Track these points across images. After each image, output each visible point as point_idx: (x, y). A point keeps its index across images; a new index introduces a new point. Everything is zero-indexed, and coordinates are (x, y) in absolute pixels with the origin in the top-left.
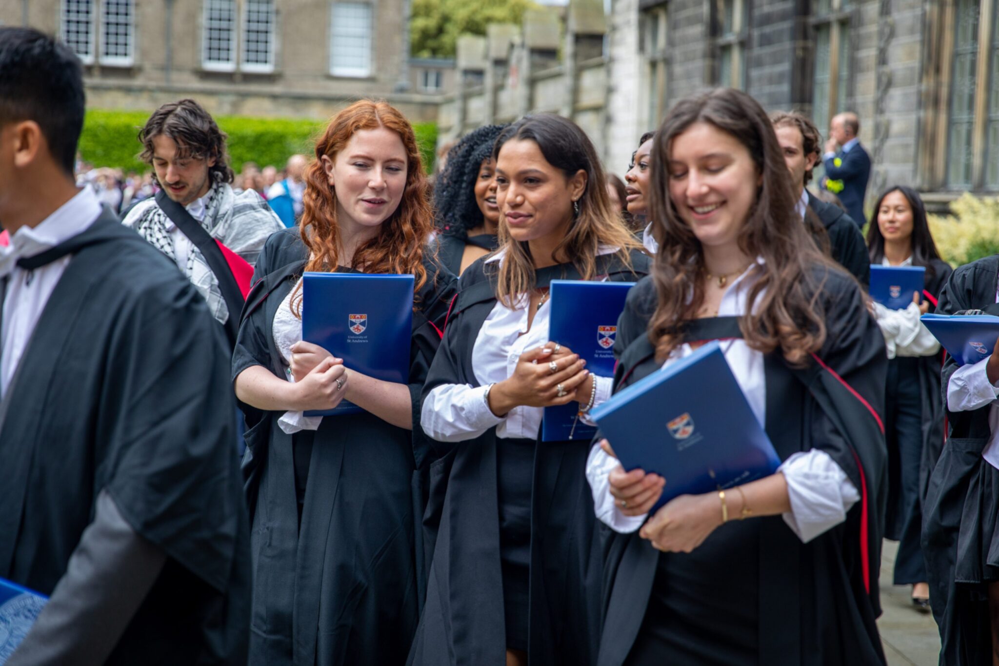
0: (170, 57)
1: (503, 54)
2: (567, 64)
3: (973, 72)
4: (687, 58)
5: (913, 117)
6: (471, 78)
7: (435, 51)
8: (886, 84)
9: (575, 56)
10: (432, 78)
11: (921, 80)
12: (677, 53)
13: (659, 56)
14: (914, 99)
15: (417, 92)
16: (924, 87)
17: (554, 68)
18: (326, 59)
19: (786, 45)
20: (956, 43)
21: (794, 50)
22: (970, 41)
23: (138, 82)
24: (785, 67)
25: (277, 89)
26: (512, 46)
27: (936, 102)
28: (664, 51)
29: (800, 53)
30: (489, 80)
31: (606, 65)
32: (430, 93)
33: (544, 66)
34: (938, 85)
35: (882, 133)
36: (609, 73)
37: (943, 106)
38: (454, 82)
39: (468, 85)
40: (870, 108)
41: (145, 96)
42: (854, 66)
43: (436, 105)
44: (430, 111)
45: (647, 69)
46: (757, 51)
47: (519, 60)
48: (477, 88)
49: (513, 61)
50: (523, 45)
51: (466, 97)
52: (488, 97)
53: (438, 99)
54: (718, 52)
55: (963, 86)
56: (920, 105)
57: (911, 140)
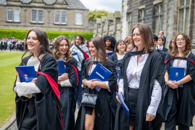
0: (49, 21)
1: (104, 21)
2: (114, 23)
3: (182, 24)
4: (135, 22)
5: (172, 32)
6: (99, 25)
7: (92, 21)
8: (168, 26)
9: (116, 21)
10: (92, 25)
11: (174, 25)
12: (133, 21)
13: (130, 21)
14: (173, 29)
15: (90, 27)
16: (174, 26)
17: (112, 23)
18: (75, 22)
19: (151, 20)
20: (180, 19)
21: (152, 20)
22: (182, 19)
23: (44, 26)
24: (151, 23)
25: (67, 27)
26: (105, 20)
27: (176, 29)
28: (131, 21)
29: (153, 21)
30: (102, 25)
31: (121, 23)
32: (92, 27)
33: (111, 23)
34: (177, 26)
35: (167, 34)
36: (122, 24)
37: (177, 30)
38: (96, 26)
39: (98, 26)
40: (165, 30)
41: (45, 28)
42: (162, 23)
43: (93, 29)
44: (92, 30)
45: (128, 23)
46: (146, 21)
47: (107, 22)
48: (99, 27)
49: (106, 22)
50: (107, 20)
51: (98, 28)
52: (101, 28)
53: (93, 28)
54: (140, 21)
55: (181, 26)
56: (174, 29)
57: (172, 35)
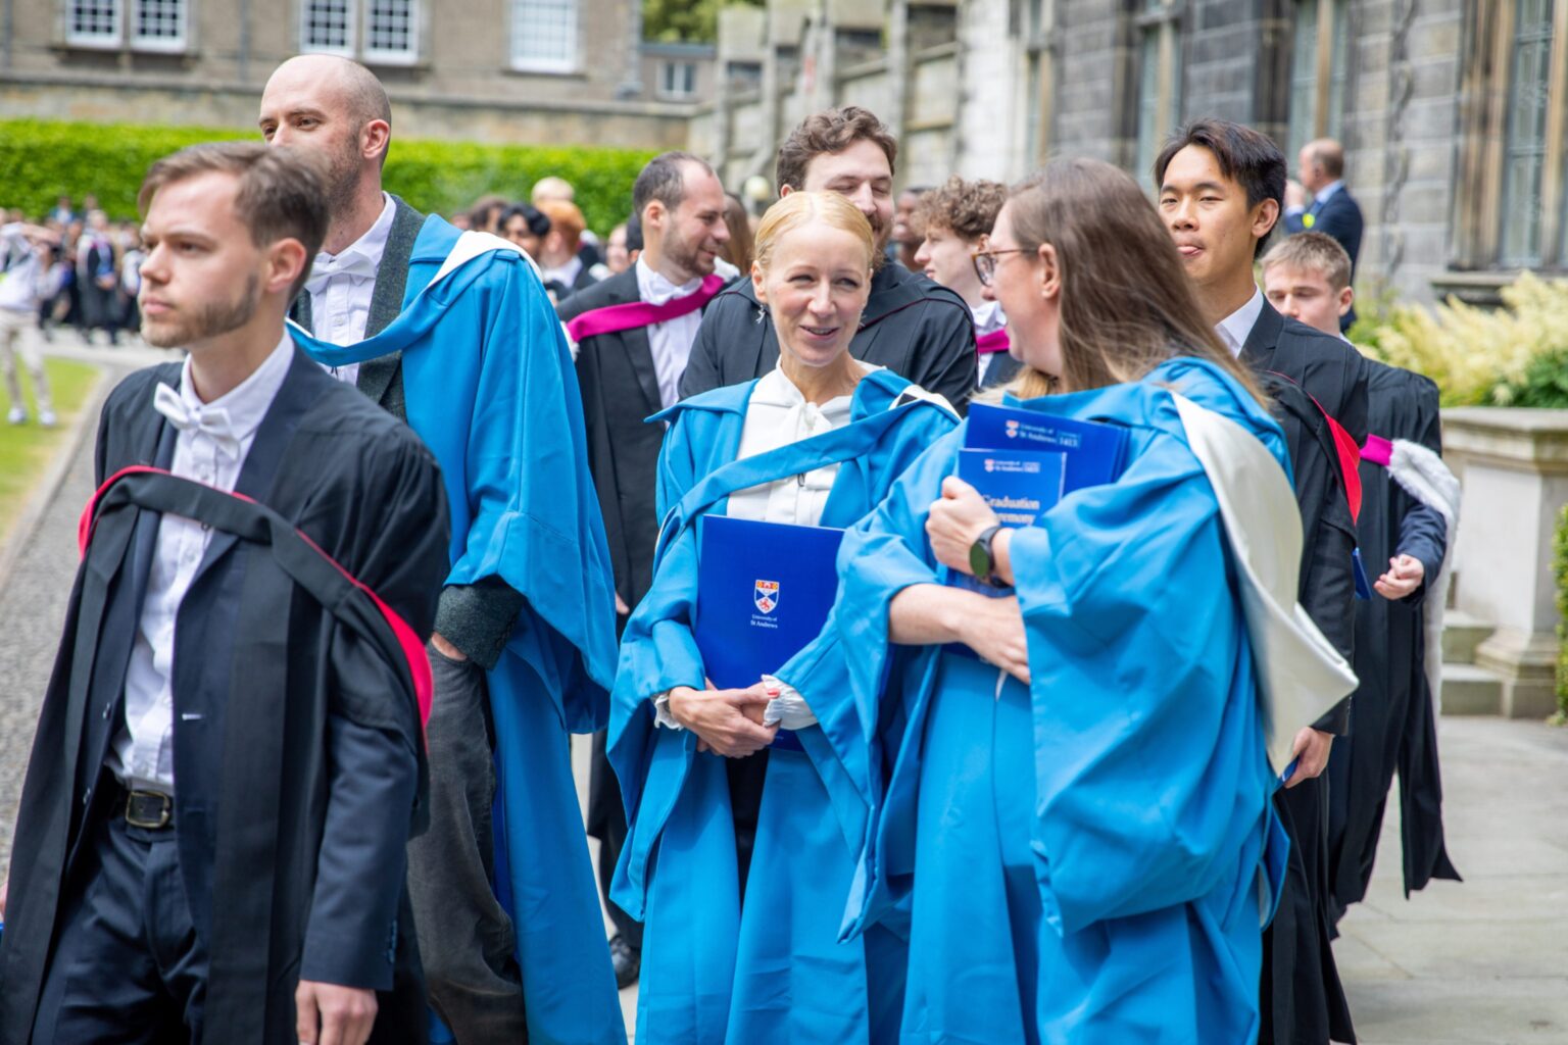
0: (247, 39)
1: (792, 37)
2: (895, 54)
3: (1544, 74)
4: (1087, 48)
5: (1447, 146)
6: (741, 76)
7: (685, 32)
8: (1404, 92)
9: (908, 40)
10: (679, 77)
11: (1459, 86)
12: (1071, 37)
13: (1042, 42)
14: (1448, 117)
15: (657, 99)
16: (1464, 96)
17: (874, 61)
18: (504, 43)
19: (1248, 25)
20: (1517, 25)
21: (1259, 33)
22: (1542, 23)
23: (193, 79)
24: (1245, 62)
25: (422, 92)
26: (807, 23)
27: (1485, 122)
28: (1051, 34)
29: (1268, 39)
30: (769, 80)
31: (955, 56)
32: (677, 100)
33: (859, 58)
34: (1488, 93)
35: (1397, 172)
36: (962, 68)
37: (1496, 129)
38: (714, 81)
39: (737, 87)
40: (1380, 128)
41: (205, 100)
42: (1356, 62)
43: (684, 119)
44: (673, 130)
45: (1023, 63)
46: (1199, 35)
47: (818, 48)
48: (750, 93)
49: (809, 48)
50: (823, 23)
51: (732, 108)
52: (767, 106)
53: (686, 110)
54: (1138, 36)
55: (1529, 95)
56: (1458, 126)
57: (1443, 184)
